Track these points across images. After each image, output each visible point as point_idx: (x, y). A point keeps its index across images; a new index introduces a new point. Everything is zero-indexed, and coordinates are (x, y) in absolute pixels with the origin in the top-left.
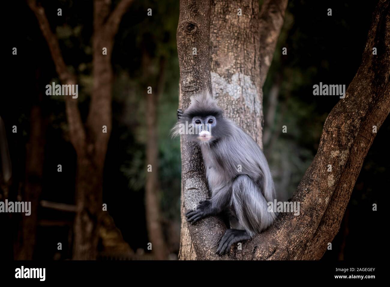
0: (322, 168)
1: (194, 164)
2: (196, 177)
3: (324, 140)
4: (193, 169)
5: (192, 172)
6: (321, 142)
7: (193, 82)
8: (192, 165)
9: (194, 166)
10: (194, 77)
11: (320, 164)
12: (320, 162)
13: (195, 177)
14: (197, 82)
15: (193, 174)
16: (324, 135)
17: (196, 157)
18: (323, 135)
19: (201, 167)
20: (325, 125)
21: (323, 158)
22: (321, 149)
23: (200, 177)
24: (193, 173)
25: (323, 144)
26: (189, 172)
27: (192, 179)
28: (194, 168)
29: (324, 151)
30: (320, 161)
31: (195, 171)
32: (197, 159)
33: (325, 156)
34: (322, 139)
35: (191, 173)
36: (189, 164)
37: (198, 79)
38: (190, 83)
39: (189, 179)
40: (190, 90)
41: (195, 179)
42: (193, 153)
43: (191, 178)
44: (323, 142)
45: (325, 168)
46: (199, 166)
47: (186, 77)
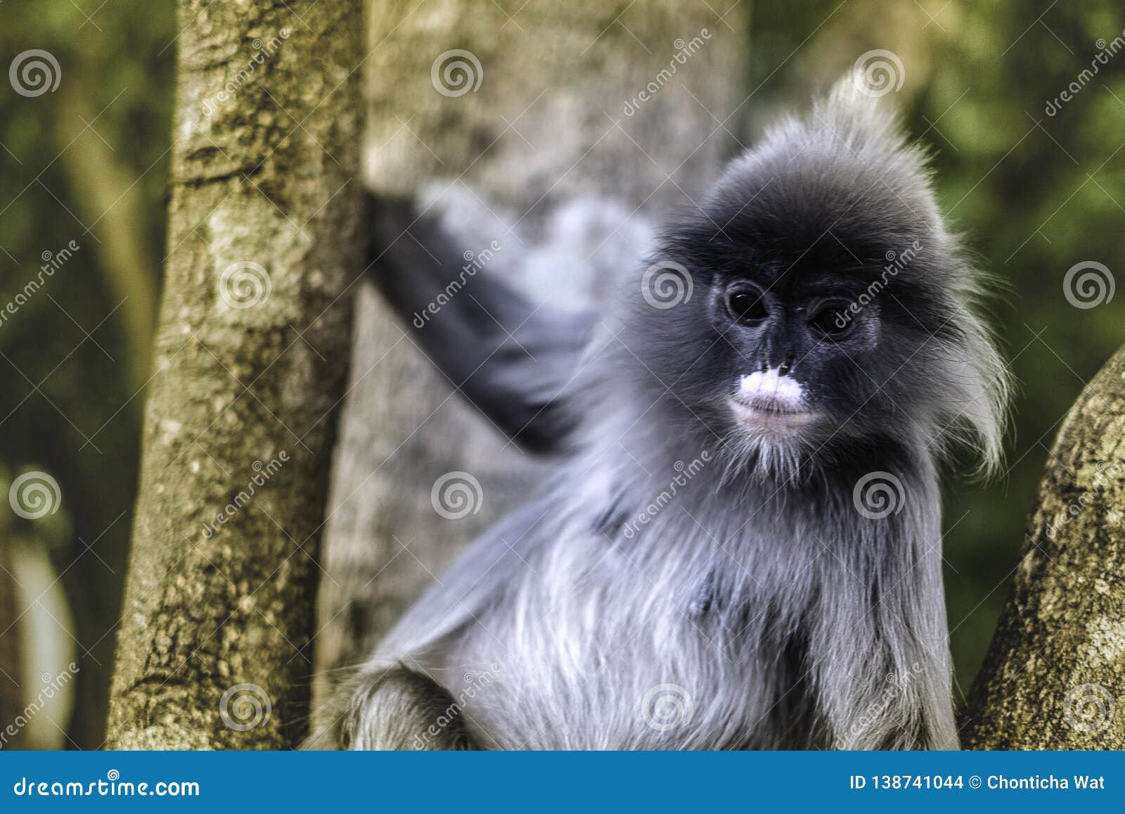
0: (1021, 729)
1: (175, 639)
2: (177, 721)
3: (1046, 550)
4: (167, 665)
5: (154, 687)
6: (1028, 564)
7: (235, 121)
8: (164, 641)
9: (172, 649)
10: (243, 93)
11: (1013, 704)
12: (1012, 692)
13: (169, 719)
14: (257, 126)
15: (161, 698)
16: (1045, 514)
17: (193, 587)
18: (1038, 518)
19: (218, 658)
20: (1055, 450)
21: (1030, 665)
22: (1024, 602)
23: (201, 727)
24: (159, 692)
25: (1040, 573)
26: (138, 683)
27: (151, 731)
28: (170, 660)
29: (1041, 616)
30: (1014, 683)
31: (178, 682)
32: (199, 606)
33: (1048, 651)
34: (1034, 539)
35: (148, 693)
36: (148, 636)
37: (265, 104)
38: (216, 129)
39: (134, 729)
40: (210, 172)
41: (165, 734)
42: (181, 568)
43: (145, 727)
44: (1035, 557)
45: (1041, 731)
46: (206, 652)
47: (201, 96)
